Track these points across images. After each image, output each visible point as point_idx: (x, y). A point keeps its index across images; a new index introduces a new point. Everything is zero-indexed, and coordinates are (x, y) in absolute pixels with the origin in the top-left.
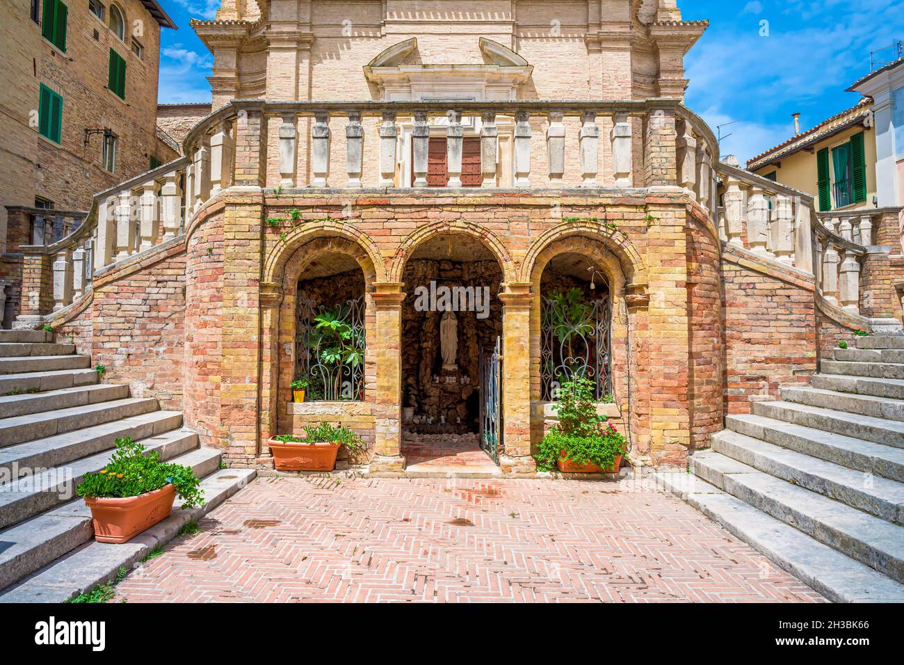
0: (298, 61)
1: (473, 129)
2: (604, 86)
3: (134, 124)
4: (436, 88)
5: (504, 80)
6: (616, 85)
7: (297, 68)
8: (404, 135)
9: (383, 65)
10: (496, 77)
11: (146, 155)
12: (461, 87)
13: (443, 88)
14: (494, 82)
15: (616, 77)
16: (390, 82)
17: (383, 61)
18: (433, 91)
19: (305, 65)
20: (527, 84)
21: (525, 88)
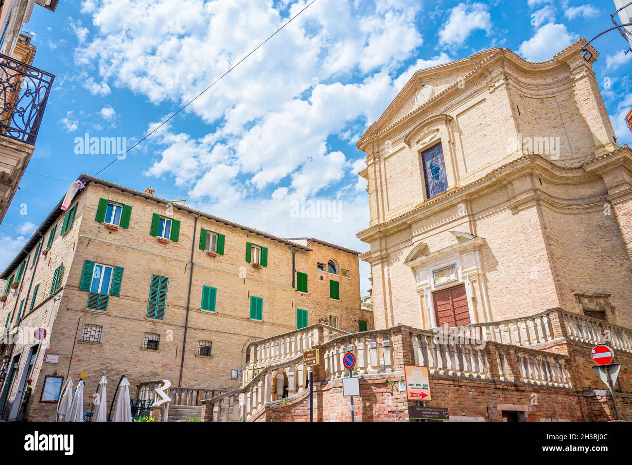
0: (383, 267)
1: (457, 281)
2: (524, 233)
3: (347, 308)
4: (437, 263)
5: (468, 248)
6: (531, 230)
7: (383, 271)
8: (427, 293)
9: (411, 260)
10: (464, 248)
11: (355, 321)
12: (448, 259)
13: (439, 262)
14: (464, 251)
15: (530, 225)
16: (417, 267)
17: (411, 258)
18: (436, 265)
19: (386, 269)
20: (484, 245)
21: (483, 248)
